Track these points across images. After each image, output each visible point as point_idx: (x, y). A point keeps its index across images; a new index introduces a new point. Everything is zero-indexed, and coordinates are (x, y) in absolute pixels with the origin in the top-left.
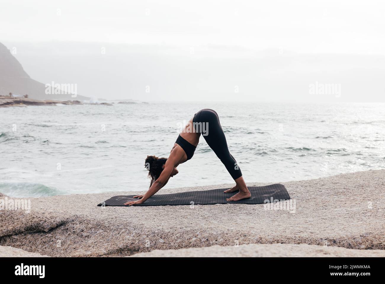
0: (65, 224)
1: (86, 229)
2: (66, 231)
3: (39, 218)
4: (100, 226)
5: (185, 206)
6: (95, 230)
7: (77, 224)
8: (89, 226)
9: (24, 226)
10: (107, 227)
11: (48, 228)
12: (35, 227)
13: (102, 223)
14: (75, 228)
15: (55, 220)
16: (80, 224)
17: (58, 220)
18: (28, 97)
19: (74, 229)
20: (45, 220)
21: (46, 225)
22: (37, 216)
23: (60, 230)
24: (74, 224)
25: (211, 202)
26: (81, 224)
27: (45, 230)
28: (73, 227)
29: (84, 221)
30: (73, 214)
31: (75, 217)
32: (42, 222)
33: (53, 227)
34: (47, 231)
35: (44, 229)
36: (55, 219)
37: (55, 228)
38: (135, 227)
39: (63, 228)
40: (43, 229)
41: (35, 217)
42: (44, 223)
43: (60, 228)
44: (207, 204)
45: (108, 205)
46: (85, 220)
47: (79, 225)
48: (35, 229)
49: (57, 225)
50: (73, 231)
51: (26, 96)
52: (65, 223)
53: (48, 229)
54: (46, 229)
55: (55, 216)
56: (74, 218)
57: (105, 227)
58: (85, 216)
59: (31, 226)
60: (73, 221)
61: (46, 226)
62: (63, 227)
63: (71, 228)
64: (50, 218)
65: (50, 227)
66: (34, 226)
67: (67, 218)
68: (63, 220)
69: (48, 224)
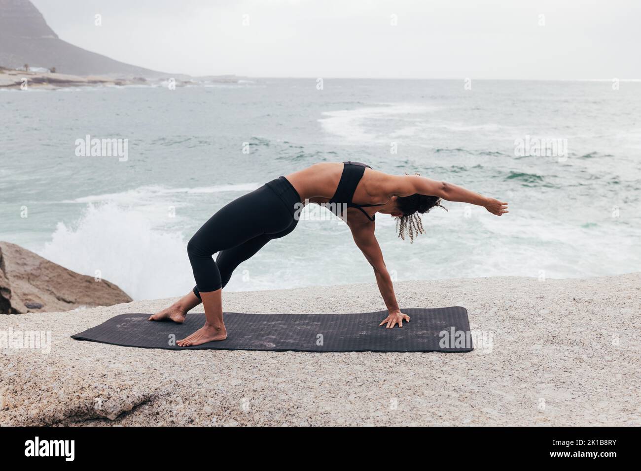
0: (151, 401)
1: (198, 417)
2: (155, 418)
3: (96, 390)
4: (228, 411)
6: (219, 421)
7: (177, 404)
8: (204, 408)
9: (63, 409)
10: (247, 415)
11: (114, 412)
13: (234, 402)
14: (175, 412)
15: (130, 393)
16: (184, 402)
17: (137, 393)
19: (171, 416)
20: (109, 395)
21: (111, 405)
22: (89, 385)
23: (141, 416)
24: (171, 402)
26: (187, 402)
27: (109, 417)
28: (171, 411)
29: (193, 396)
31: (172, 385)
32: (102, 398)
33: (125, 409)
34: (113, 419)
35: (107, 413)
36: (129, 390)
37: (130, 411)
38: (310, 420)
39: (147, 412)
40: (104, 415)
41: (86, 386)
42: (106, 401)
43: (141, 410)
46: (196, 393)
47: (182, 406)
48: (86, 414)
49: (135, 404)
50: (171, 419)
52: (151, 399)
53: (115, 414)
54: (111, 413)
55: (129, 383)
56: (170, 388)
57: (241, 413)
59: (79, 407)
60: (168, 394)
61: (111, 408)
62: (147, 407)
63: (165, 411)
64: (119, 390)
65: (119, 409)
66: (85, 409)
67: (156, 387)
68: (146, 393)
69: (114, 403)
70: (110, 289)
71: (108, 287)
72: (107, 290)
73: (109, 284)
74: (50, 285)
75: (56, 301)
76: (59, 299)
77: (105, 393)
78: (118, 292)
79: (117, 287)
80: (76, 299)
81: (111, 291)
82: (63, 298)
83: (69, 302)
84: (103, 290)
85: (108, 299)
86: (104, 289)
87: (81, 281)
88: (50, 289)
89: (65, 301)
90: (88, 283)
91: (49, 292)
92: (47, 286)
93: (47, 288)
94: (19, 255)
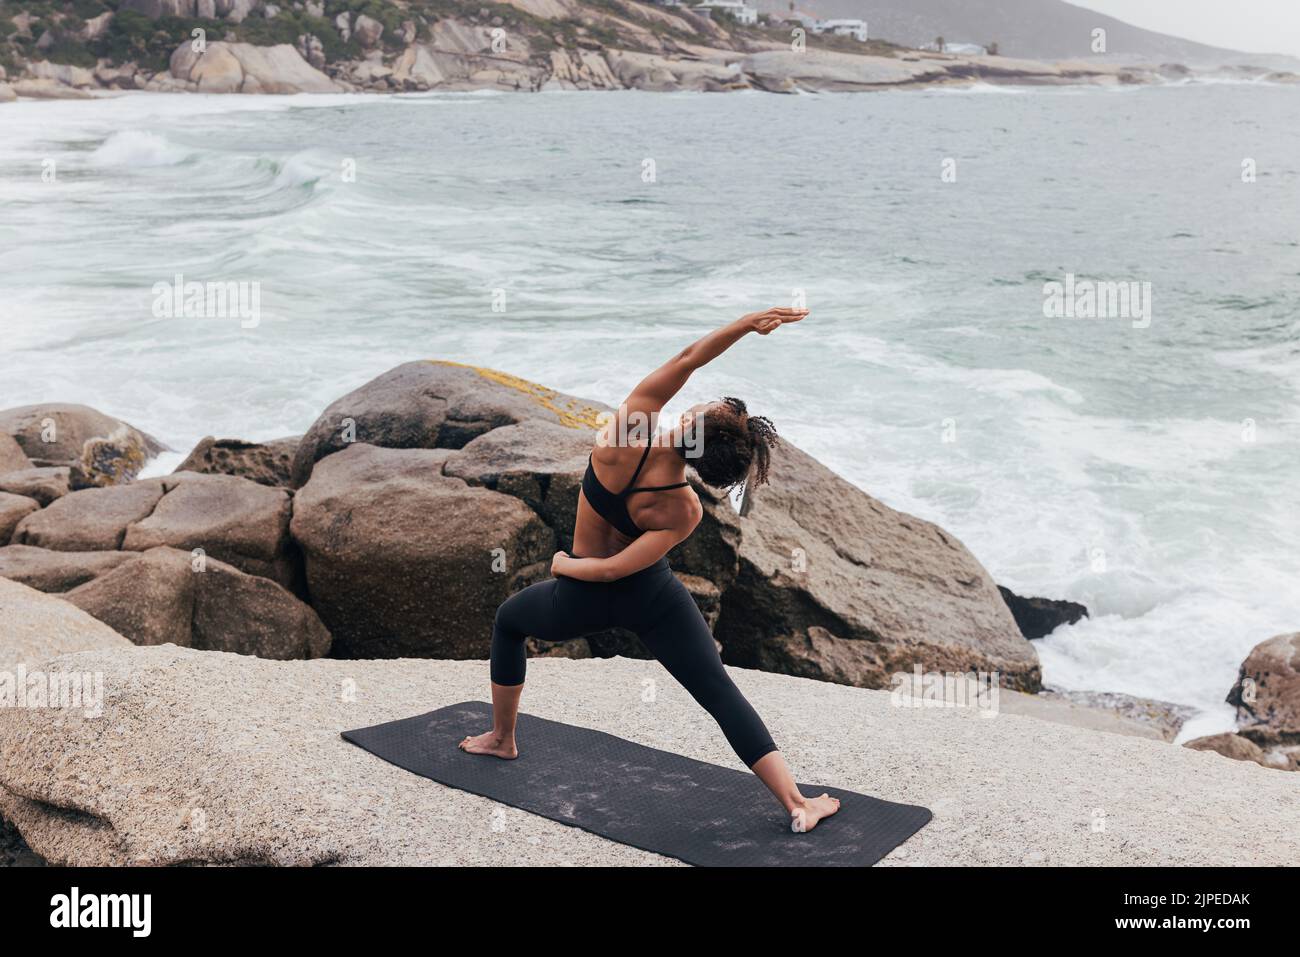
3: (275, 830)
9: (234, 846)
12: (259, 854)
17: (322, 847)
18: (999, 53)
20: (287, 840)
21: (283, 856)
22: (272, 821)
31: (369, 846)
32: (277, 844)
33: (302, 866)
36: (314, 839)
41: (268, 820)
42: (280, 848)
48: (260, 859)
49: (316, 861)
51: (993, 50)
52: (339, 859)
59: (250, 849)
61: (282, 860)
64: (301, 836)
65: (294, 864)
66: (255, 853)
67: (349, 843)
68: (333, 849)
69: (288, 854)
70: (944, 546)
71: (941, 543)
72: (938, 549)
73: (946, 537)
74: (828, 525)
75: (835, 557)
76: (840, 554)
77: (284, 837)
78: (961, 555)
79: (961, 545)
80: (872, 559)
81: (946, 551)
82: (850, 553)
83: (858, 563)
84: (930, 546)
85: (936, 566)
86: (934, 544)
87: (891, 524)
88: (827, 533)
89: (851, 559)
90: (904, 530)
91: (825, 539)
92: (824, 526)
93: (823, 531)
94: (782, 459)
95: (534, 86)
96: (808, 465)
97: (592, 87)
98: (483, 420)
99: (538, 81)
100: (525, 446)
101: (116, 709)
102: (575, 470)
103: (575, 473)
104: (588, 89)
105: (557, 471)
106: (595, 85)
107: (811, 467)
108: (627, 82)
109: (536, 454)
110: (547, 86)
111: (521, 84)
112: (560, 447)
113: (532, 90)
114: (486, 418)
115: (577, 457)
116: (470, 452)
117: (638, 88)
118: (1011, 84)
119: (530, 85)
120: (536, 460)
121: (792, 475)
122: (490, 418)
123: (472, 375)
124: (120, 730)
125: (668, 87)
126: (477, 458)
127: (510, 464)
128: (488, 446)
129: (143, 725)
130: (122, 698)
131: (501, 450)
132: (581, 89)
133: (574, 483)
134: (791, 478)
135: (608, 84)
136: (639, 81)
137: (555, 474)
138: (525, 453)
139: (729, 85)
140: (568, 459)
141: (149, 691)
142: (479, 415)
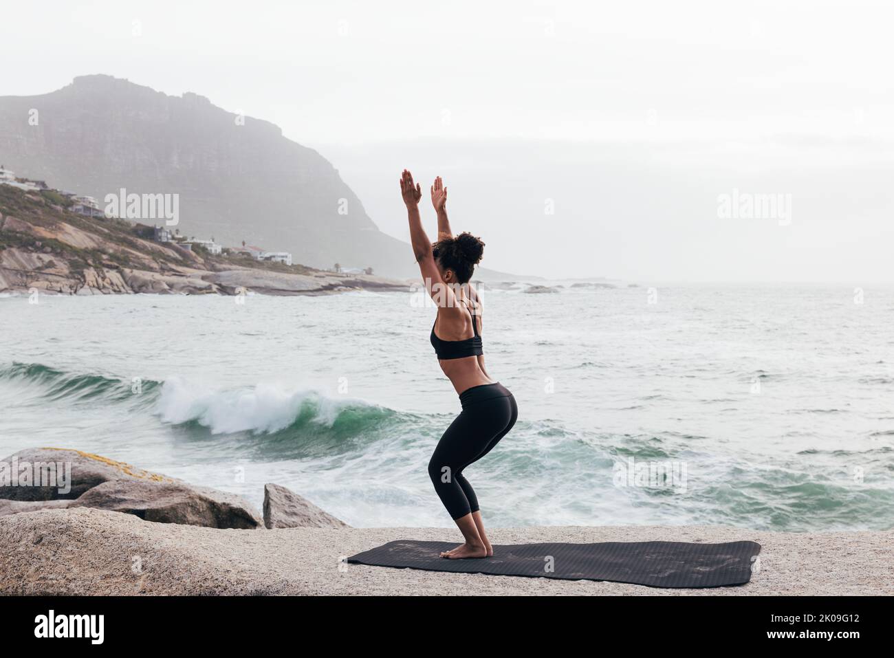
5: (524, 578)
18: (373, 273)
22: (212, 577)
25: (573, 574)
30: (283, 576)
44: (560, 579)
45: (362, 561)
51: (369, 272)
55: (247, 579)
58: (301, 585)
94: (288, 502)
95: (72, 291)
96: (304, 505)
97: (112, 292)
98: (85, 483)
99: (75, 288)
100: (125, 493)
101: (64, 537)
102: (163, 506)
103: (162, 508)
104: (109, 293)
105: (149, 508)
106: (115, 291)
107: (306, 506)
108: (137, 289)
109: (133, 498)
110: (81, 291)
111: (63, 290)
112: (149, 493)
113: (71, 294)
114: (87, 481)
115: (162, 498)
116: (85, 499)
117: (144, 292)
118: (383, 291)
119: (69, 291)
120: (133, 501)
121: (296, 511)
122: (90, 481)
123: (75, 455)
124: (69, 548)
125: (163, 292)
126: (90, 503)
127: (115, 505)
128: (99, 494)
129: (85, 544)
130: (67, 529)
131: (108, 496)
132: (105, 294)
133: (162, 515)
134: (295, 514)
135: (122, 290)
136: (144, 288)
137: (148, 509)
138: (126, 497)
139: (204, 291)
140: (155, 500)
141: (84, 525)
142: (82, 480)
